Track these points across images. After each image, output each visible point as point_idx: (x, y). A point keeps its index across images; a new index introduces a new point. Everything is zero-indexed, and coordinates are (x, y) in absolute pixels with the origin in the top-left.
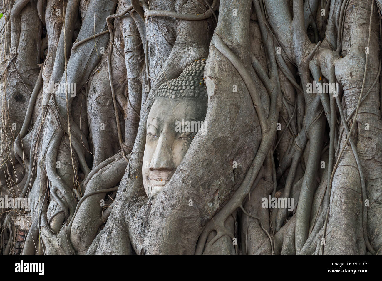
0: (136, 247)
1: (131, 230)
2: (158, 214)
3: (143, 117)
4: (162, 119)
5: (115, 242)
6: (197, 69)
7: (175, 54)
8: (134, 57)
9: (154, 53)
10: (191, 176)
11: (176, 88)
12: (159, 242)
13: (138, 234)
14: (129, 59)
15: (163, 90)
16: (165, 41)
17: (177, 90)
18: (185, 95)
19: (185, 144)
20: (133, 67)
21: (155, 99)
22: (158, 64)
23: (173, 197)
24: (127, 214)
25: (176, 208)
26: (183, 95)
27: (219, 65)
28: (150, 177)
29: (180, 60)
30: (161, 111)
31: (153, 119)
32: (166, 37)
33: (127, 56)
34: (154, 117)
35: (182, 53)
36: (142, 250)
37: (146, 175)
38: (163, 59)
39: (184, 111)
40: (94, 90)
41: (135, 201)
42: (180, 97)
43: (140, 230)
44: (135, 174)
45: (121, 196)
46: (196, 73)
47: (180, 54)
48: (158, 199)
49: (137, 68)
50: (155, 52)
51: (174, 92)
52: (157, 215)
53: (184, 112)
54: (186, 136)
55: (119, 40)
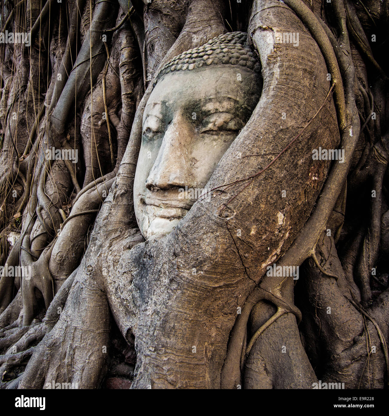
4: (172, 102)
8: (129, 70)
9: (154, 50)
11: (195, 55)
14: (124, 73)
15: (171, 64)
17: (197, 57)
20: (128, 82)
22: (159, 61)
26: (209, 61)
28: (147, 201)
30: (168, 92)
31: (155, 105)
33: (122, 71)
34: (156, 102)
36: (129, 329)
37: (140, 197)
40: (88, 109)
41: (120, 236)
42: (202, 66)
44: (122, 195)
49: (132, 83)
50: (156, 48)
51: (192, 61)
55: (115, 57)
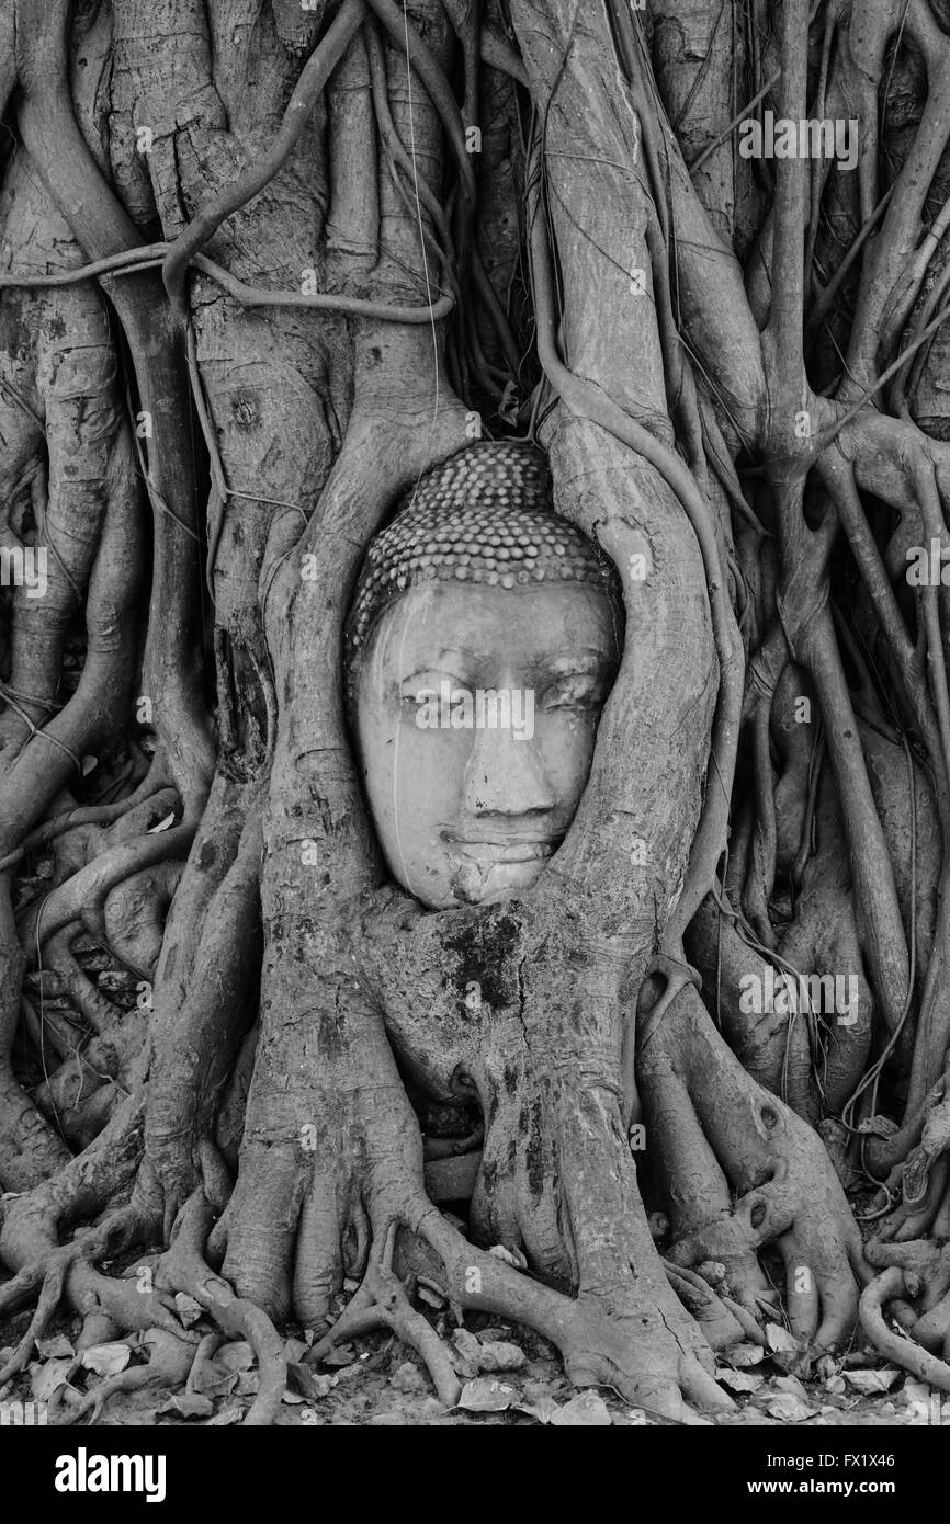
0: (425, 1060)
1: (396, 1006)
2: (560, 957)
3: (318, 633)
4: (487, 653)
5: (363, 1053)
6: (509, 483)
7: (385, 432)
9: (258, 420)
10: (648, 830)
11: (504, 554)
12: (591, 1045)
13: (437, 1017)
14: (81, 422)
15: (450, 560)
16: (299, 383)
17: (512, 558)
18: (546, 575)
19: (572, 726)
20: (93, 447)
21: (407, 586)
22: (279, 452)
23: (608, 898)
24: (368, 958)
25: (619, 931)
26: (540, 575)
27: (636, 481)
29: (407, 448)
30: (473, 629)
31: (444, 651)
32: (305, 368)
34: (445, 646)
35: (411, 427)
36: (458, 1066)
37: (440, 828)
38: (298, 437)
39: (560, 626)
41: (372, 909)
42: (530, 581)
43: (440, 1003)
45: (321, 899)
46: (509, 495)
47: (404, 431)
48: (545, 909)
50: (263, 415)
51: (503, 566)
52: (555, 958)
53: (562, 629)
54: (573, 702)
55: (19, 355)
